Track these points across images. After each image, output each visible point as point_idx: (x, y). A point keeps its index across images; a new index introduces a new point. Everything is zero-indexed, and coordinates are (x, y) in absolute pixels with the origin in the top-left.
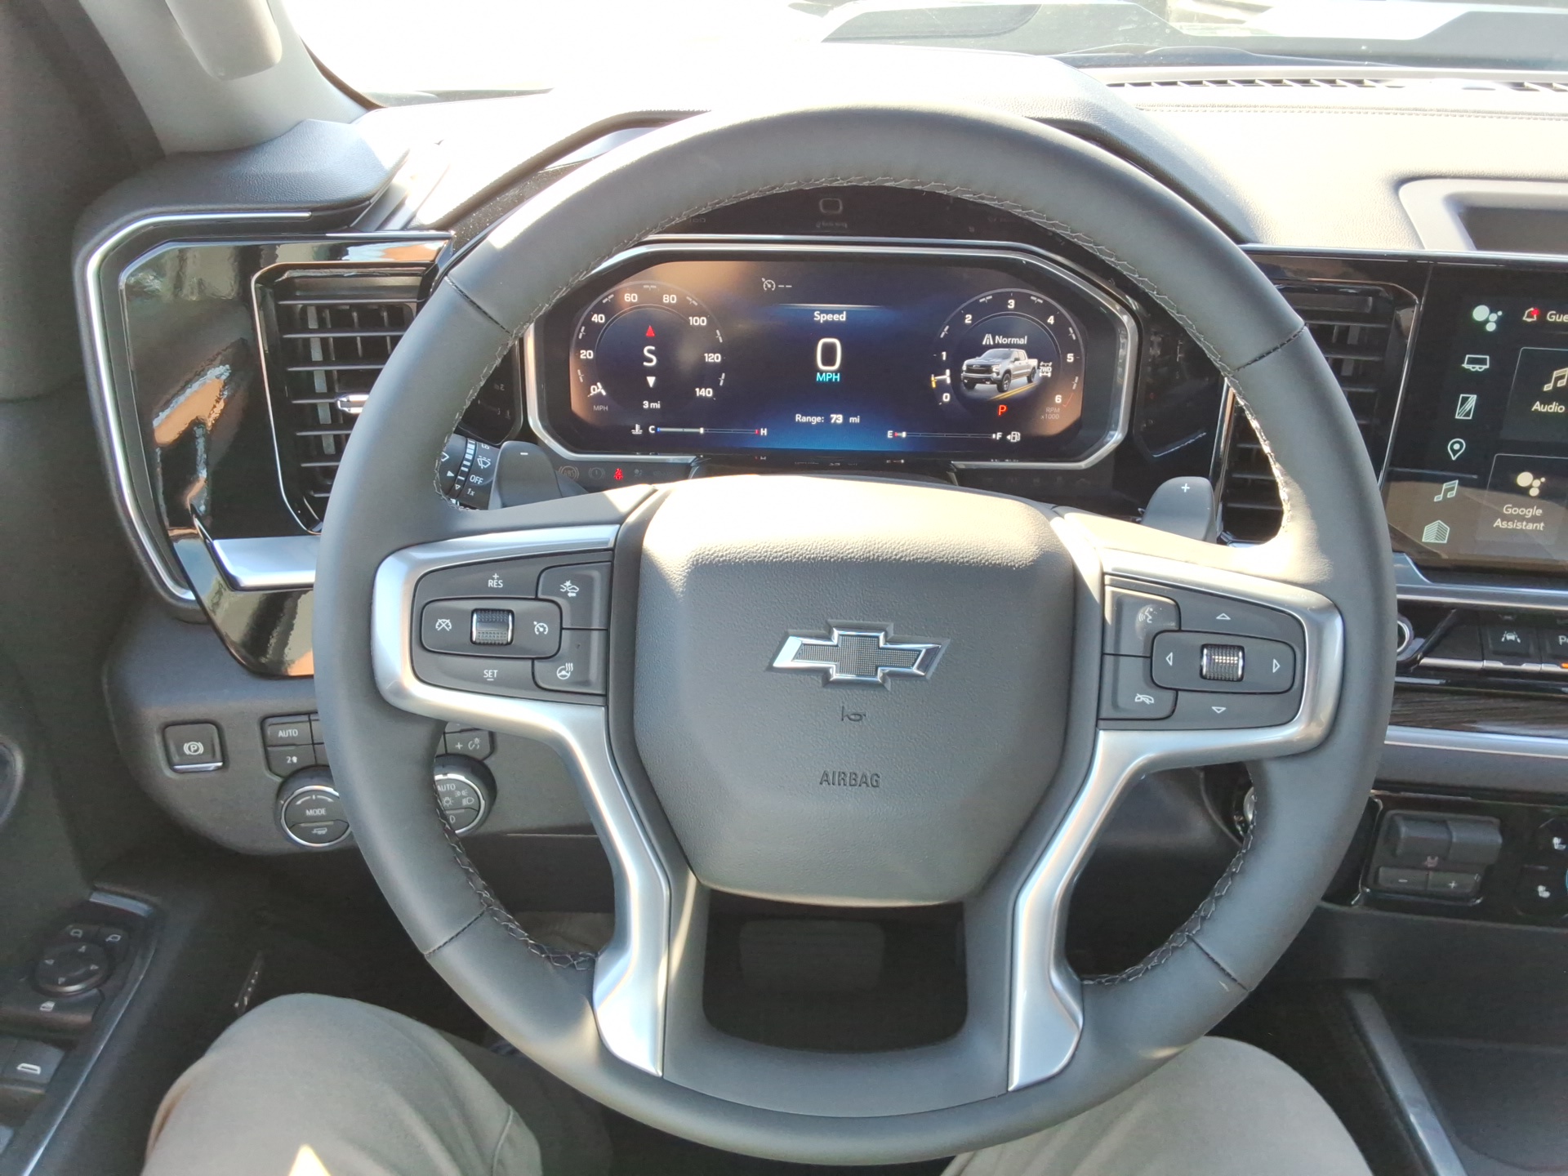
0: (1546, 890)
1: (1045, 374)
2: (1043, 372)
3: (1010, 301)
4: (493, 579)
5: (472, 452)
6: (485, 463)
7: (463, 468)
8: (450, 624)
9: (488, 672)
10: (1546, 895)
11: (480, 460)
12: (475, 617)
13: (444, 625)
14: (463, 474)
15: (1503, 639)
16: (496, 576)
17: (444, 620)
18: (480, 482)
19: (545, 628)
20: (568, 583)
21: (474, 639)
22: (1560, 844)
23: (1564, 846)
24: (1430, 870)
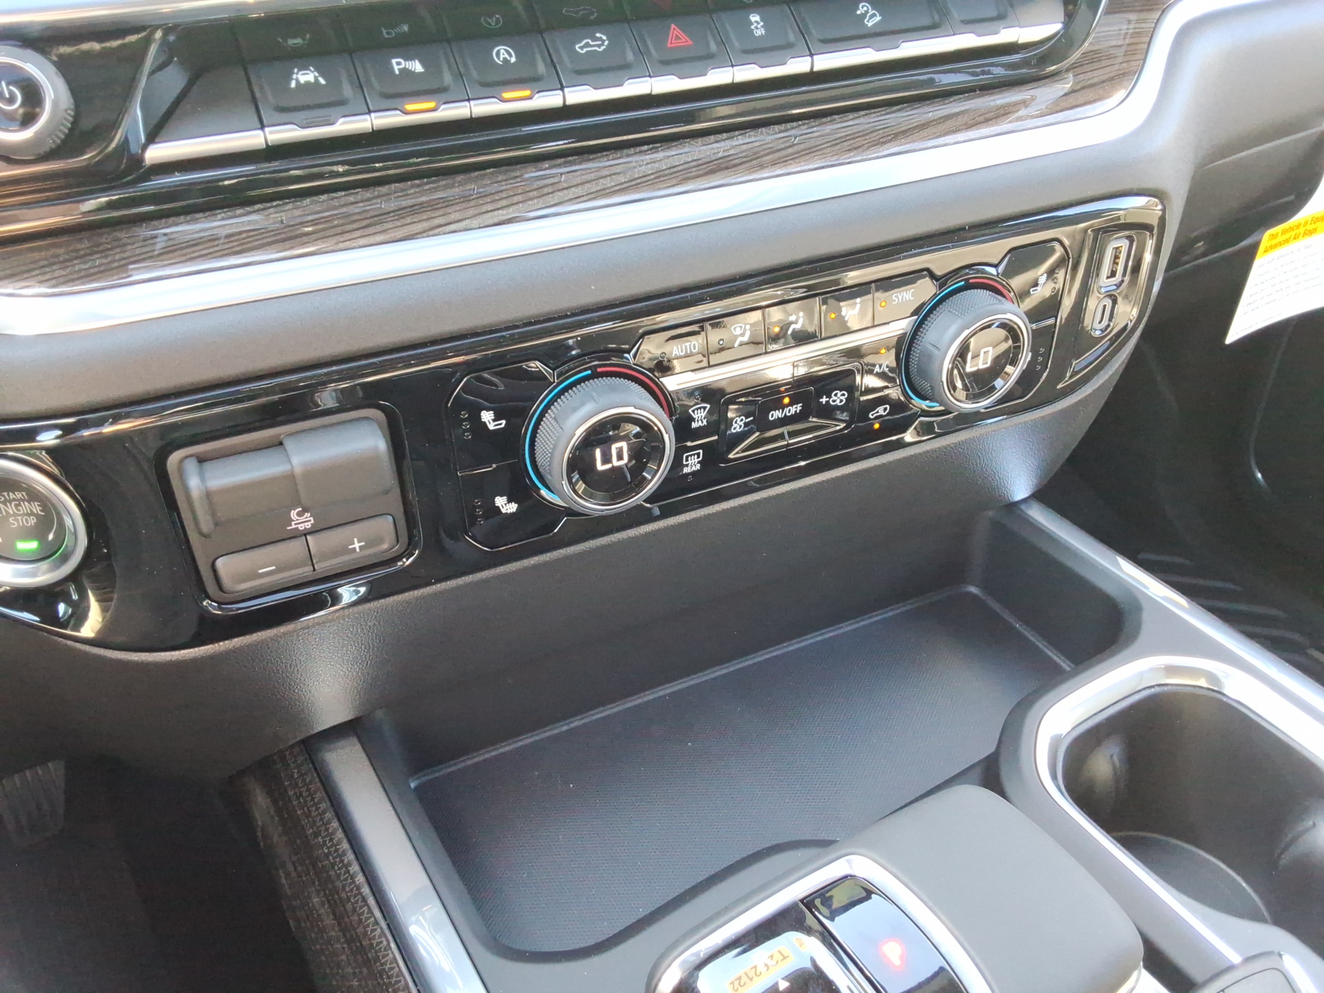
0: (509, 501)
10: (512, 508)
15: (293, 84)
22: (494, 420)
23: (504, 422)
24: (305, 534)
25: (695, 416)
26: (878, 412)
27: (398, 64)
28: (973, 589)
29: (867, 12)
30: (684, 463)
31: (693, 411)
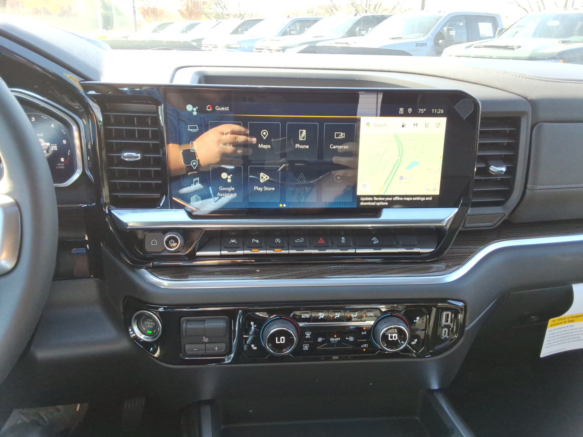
0: (255, 346)
1: (54, 149)
2: (53, 148)
3: (32, 118)
10: (255, 348)
22: (254, 325)
23: (256, 325)
24: (206, 343)
25: (307, 335)
26: (364, 346)
27: (253, 240)
28: (417, 418)
29: (375, 240)
30: (303, 347)
31: (306, 333)
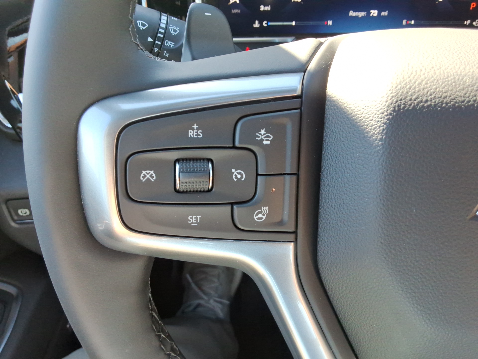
4: (193, 129)
5: (165, 22)
6: (175, 31)
7: (159, 35)
8: (154, 175)
9: (192, 218)
11: (171, 28)
12: (177, 166)
13: (148, 176)
14: (159, 38)
16: (195, 126)
17: (148, 171)
18: (172, 45)
19: (242, 175)
20: (263, 132)
21: (178, 188)
